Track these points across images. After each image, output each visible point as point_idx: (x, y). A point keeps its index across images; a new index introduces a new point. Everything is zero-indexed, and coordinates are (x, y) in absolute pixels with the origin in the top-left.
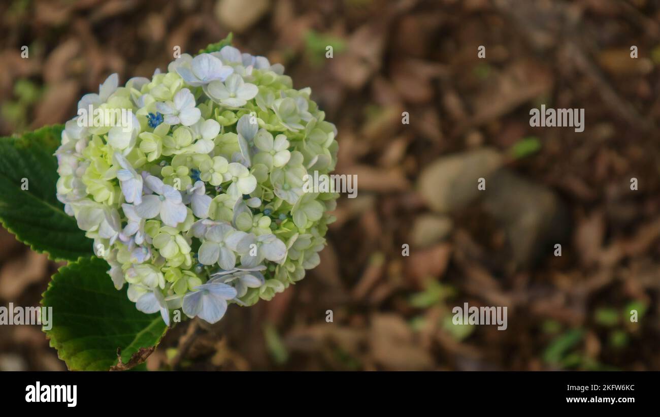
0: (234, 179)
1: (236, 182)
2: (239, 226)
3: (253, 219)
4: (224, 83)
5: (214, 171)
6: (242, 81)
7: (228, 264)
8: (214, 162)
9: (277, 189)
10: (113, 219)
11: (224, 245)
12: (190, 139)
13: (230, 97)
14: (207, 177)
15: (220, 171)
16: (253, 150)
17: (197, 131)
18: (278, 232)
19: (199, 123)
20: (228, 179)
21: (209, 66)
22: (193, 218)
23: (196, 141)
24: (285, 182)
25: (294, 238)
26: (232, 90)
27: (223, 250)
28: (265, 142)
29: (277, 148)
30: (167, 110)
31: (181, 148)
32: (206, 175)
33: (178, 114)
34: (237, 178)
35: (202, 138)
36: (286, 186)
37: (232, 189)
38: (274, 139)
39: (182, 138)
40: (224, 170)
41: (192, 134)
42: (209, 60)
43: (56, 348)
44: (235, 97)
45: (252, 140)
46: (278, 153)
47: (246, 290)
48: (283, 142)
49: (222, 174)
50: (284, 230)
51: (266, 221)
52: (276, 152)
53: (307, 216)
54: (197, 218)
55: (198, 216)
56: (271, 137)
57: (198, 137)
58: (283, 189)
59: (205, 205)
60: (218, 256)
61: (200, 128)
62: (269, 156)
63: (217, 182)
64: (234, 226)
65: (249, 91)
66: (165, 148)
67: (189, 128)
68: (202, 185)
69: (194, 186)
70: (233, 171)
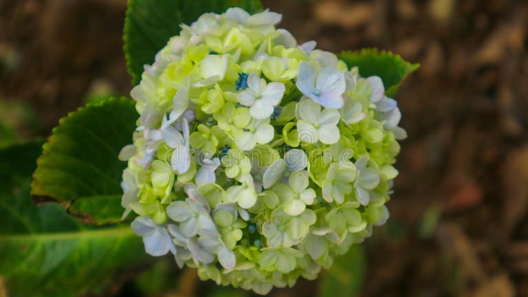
0: (243, 184)
1: (243, 189)
2: (216, 218)
3: (233, 223)
4: (322, 108)
5: (238, 164)
6: (337, 122)
7: (189, 229)
8: (243, 159)
9: (272, 222)
11: (197, 216)
12: (244, 124)
13: (313, 124)
14: (228, 163)
15: (240, 168)
16: (284, 178)
17: (257, 124)
18: (242, 250)
19: (263, 121)
20: (241, 180)
21: (334, 83)
22: (191, 178)
23: (246, 130)
24: (285, 224)
25: (246, 266)
26: (322, 121)
27: (193, 220)
28: (299, 182)
29: (303, 196)
30: (255, 85)
31: (232, 123)
33: (259, 98)
34: (247, 187)
35: (254, 132)
36: (282, 227)
37: (236, 189)
38: (308, 188)
39: (241, 118)
40: (243, 172)
41: (250, 122)
42: (339, 79)
44: (317, 128)
45: (290, 172)
46: (299, 201)
47: (188, 258)
48: (310, 197)
49: (240, 173)
50: (246, 254)
51: (238, 235)
52: (299, 198)
53: (277, 261)
54: (193, 181)
55: (197, 181)
56: (307, 184)
57: (250, 128)
58: (278, 226)
59: (208, 179)
60: (185, 219)
61: (259, 125)
62: (290, 195)
63: (231, 173)
64: (212, 214)
65: (330, 135)
66: (221, 111)
67: (252, 118)
68: (219, 164)
69: (212, 159)
70: (246, 179)
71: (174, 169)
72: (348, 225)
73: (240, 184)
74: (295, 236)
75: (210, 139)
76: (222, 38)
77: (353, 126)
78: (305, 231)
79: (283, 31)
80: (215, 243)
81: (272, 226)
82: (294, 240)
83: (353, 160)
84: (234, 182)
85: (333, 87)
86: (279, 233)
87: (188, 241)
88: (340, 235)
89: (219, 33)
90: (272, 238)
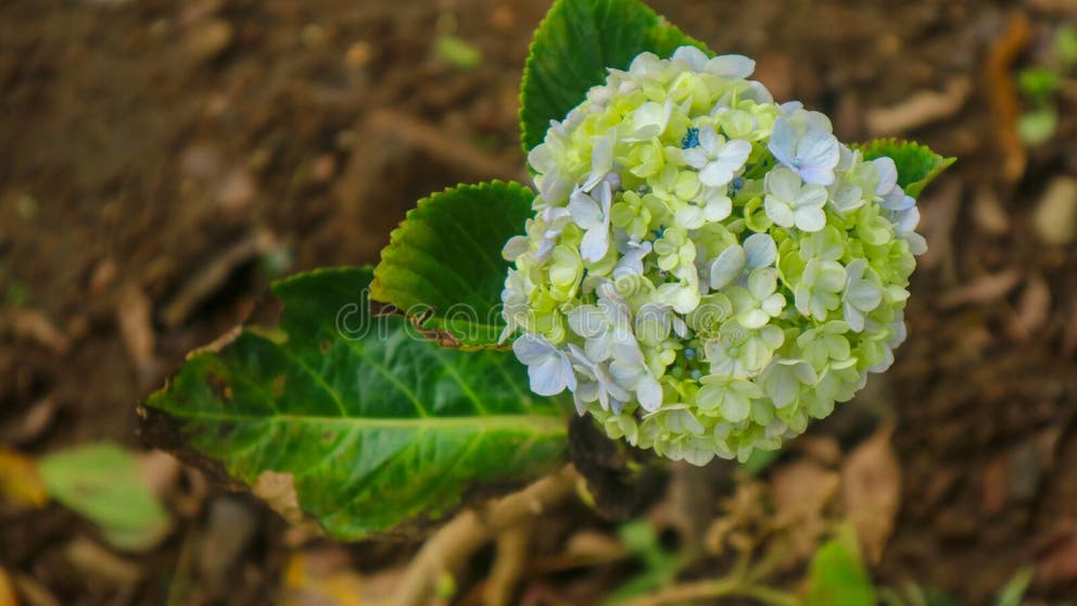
0: (683, 281)
1: (681, 287)
2: (639, 331)
3: (663, 342)
4: (803, 183)
5: (678, 252)
6: (823, 204)
7: (598, 350)
8: (685, 243)
9: (719, 342)
10: (553, 185)
11: (612, 330)
12: (690, 195)
13: (789, 204)
14: (663, 250)
15: (680, 257)
16: (741, 279)
17: (708, 196)
19: (718, 190)
20: (679, 275)
21: (823, 153)
22: (608, 270)
23: (695, 204)
24: (739, 346)
26: (802, 200)
27: (605, 335)
28: (763, 284)
29: (767, 304)
30: (710, 143)
31: (673, 193)
32: (665, 246)
33: (714, 159)
34: (687, 285)
35: (703, 207)
36: (733, 351)
37: (673, 287)
38: (774, 293)
39: (686, 186)
40: (684, 262)
41: (698, 194)
42: (830, 148)
43: (392, 241)
44: (794, 210)
45: (751, 269)
46: (760, 311)
47: (594, 400)
48: (776, 306)
49: (679, 265)
50: (679, 388)
51: (669, 357)
52: (760, 308)
53: (722, 404)
54: (611, 275)
55: (616, 274)
56: (774, 286)
57: (699, 201)
58: (728, 350)
59: (632, 269)
61: (711, 198)
62: (749, 303)
63: (665, 265)
64: (634, 324)
65: (811, 220)
66: (657, 177)
67: (701, 184)
68: (649, 250)
69: (640, 243)
70: (688, 273)
71: (584, 258)
72: (830, 359)
73: (678, 281)
74: (752, 365)
75: (639, 215)
76: (667, 86)
77: (848, 215)
78: (767, 357)
79: (755, 84)
80: (635, 372)
81: (720, 348)
82: (750, 371)
83: (842, 262)
84: (669, 278)
85: (822, 158)
86: (729, 360)
87: (595, 368)
88: (818, 373)
89: (662, 78)
90: (719, 364)
